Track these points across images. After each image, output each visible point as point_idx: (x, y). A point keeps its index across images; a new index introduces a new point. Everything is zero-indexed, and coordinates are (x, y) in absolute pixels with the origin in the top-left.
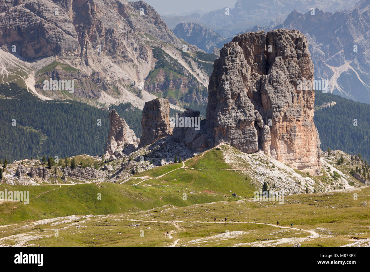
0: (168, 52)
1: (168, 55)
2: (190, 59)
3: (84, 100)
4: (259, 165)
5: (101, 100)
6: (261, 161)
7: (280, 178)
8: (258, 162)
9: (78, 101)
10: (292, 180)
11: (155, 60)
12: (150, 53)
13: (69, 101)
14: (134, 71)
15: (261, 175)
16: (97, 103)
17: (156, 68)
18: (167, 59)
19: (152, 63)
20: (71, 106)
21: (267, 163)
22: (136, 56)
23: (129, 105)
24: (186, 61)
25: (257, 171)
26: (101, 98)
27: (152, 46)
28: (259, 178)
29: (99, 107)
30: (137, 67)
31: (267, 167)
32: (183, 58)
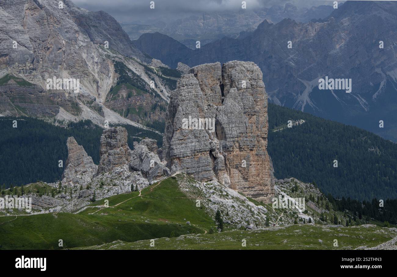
0: (131, 67)
1: (130, 70)
2: (153, 75)
3: (40, 117)
4: (213, 193)
5: (59, 117)
6: (215, 189)
7: (233, 206)
8: (212, 191)
9: (34, 117)
10: (245, 209)
11: (118, 75)
12: (112, 68)
13: (25, 118)
14: (95, 86)
15: (215, 203)
16: (55, 120)
17: (118, 84)
18: (130, 74)
19: (114, 79)
20: (27, 122)
21: (221, 192)
22: (96, 70)
23: (88, 122)
24: (149, 76)
25: (212, 199)
26: (59, 114)
27: (114, 61)
28: (212, 207)
29: (57, 124)
30: (97, 83)
31: (221, 196)
32: (146, 73)
